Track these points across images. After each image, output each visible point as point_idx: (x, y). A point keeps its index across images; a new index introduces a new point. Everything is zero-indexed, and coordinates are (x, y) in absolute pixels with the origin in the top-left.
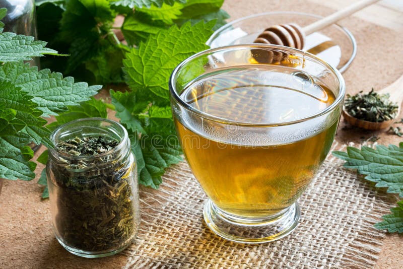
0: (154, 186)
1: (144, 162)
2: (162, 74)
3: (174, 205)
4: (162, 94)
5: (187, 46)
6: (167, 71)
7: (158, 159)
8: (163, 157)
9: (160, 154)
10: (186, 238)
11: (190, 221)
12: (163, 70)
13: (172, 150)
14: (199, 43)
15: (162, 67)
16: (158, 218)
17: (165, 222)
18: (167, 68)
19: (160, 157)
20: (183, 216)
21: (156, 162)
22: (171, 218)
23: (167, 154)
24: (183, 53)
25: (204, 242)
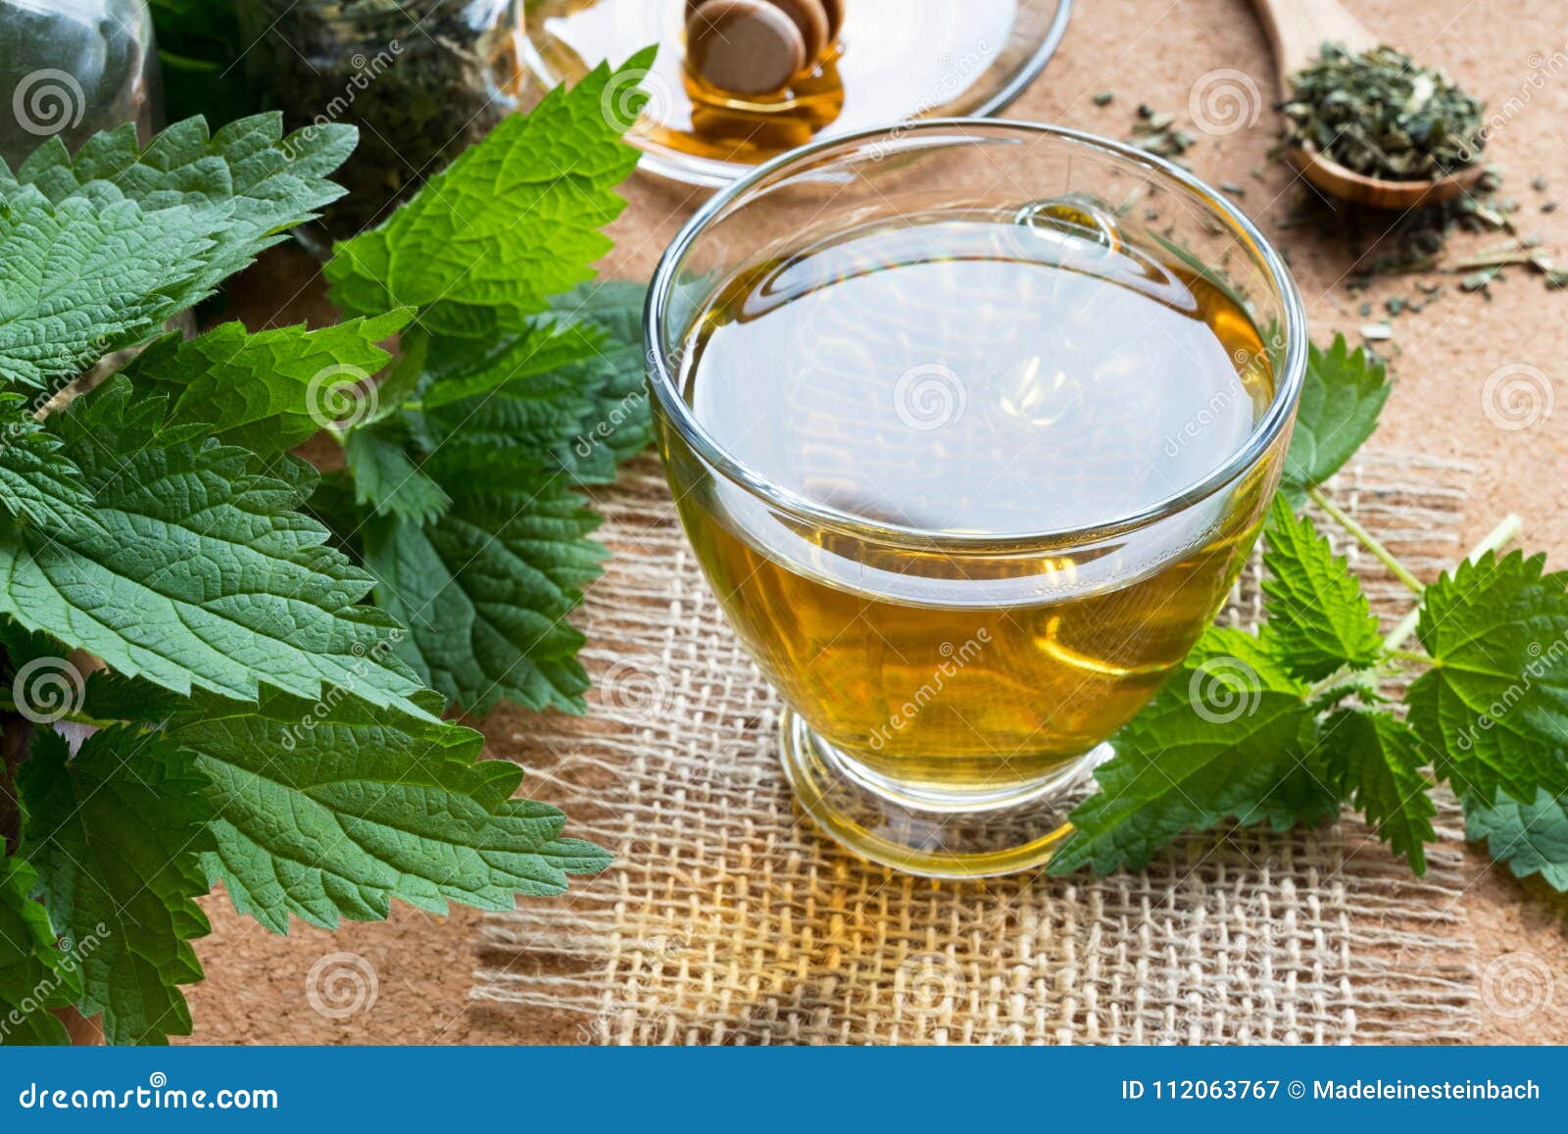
0: (564, 704)
1: (462, 596)
2: (457, 260)
3: (666, 767)
4: (460, 328)
5: (552, 157)
6: (476, 246)
7: (513, 570)
8: (530, 558)
9: (508, 547)
10: (766, 899)
11: (748, 823)
12: (459, 247)
13: (550, 522)
14: (595, 140)
15: (455, 238)
16: (630, 834)
17: (665, 849)
18: (475, 236)
19: (518, 564)
20: (714, 806)
21: (508, 584)
22: (677, 825)
23: (536, 544)
24: (533, 179)
25: (838, 902)
